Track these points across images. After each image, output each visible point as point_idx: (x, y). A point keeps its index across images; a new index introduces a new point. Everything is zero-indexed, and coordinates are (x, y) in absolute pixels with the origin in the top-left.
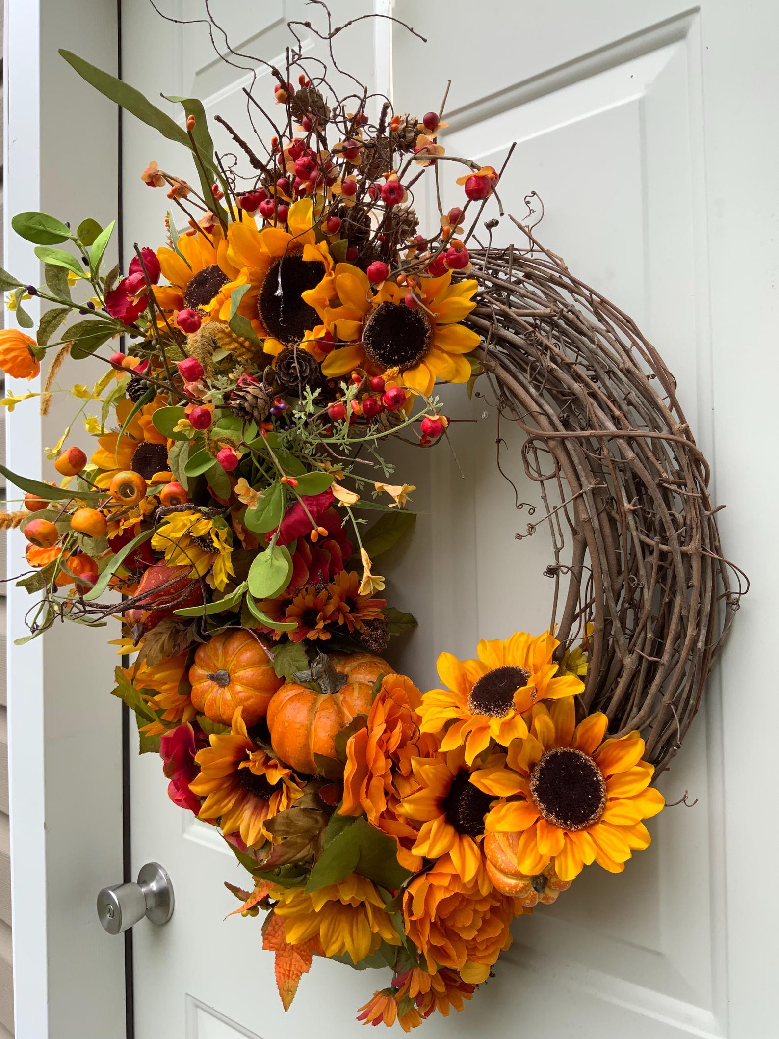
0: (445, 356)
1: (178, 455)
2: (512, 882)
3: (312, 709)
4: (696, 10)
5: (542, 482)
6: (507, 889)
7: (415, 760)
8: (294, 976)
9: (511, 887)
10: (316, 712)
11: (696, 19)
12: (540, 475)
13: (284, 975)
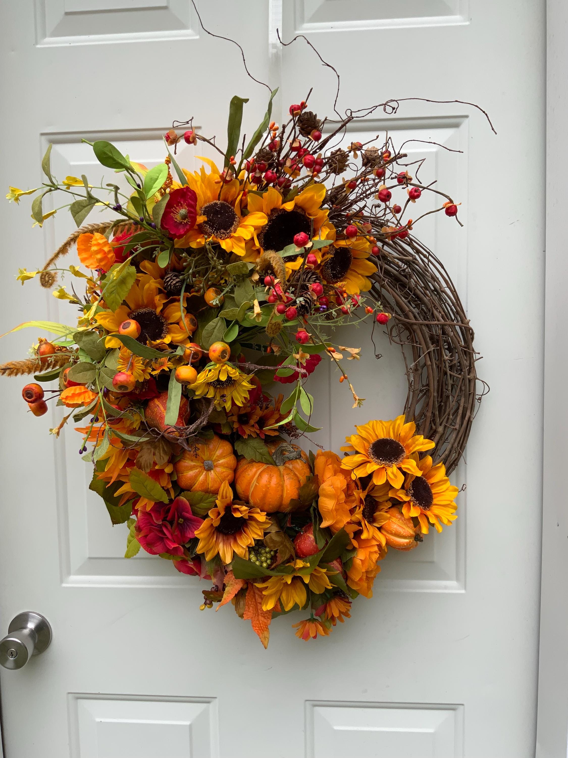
0: (360, 276)
1: (215, 328)
2: (407, 541)
3: (281, 476)
4: (467, 117)
5: (402, 345)
6: (405, 544)
7: (355, 492)
8: (265, 629)
9: (407, 543)
10: (283, 476)
11: (466, 121)
12: (401, 341)
13: (260, 630)
